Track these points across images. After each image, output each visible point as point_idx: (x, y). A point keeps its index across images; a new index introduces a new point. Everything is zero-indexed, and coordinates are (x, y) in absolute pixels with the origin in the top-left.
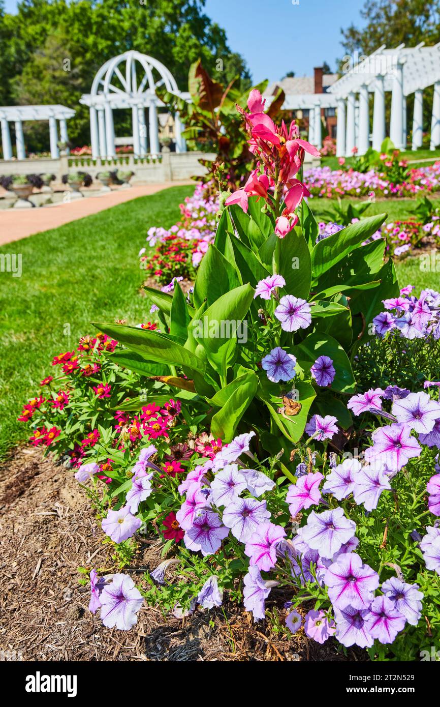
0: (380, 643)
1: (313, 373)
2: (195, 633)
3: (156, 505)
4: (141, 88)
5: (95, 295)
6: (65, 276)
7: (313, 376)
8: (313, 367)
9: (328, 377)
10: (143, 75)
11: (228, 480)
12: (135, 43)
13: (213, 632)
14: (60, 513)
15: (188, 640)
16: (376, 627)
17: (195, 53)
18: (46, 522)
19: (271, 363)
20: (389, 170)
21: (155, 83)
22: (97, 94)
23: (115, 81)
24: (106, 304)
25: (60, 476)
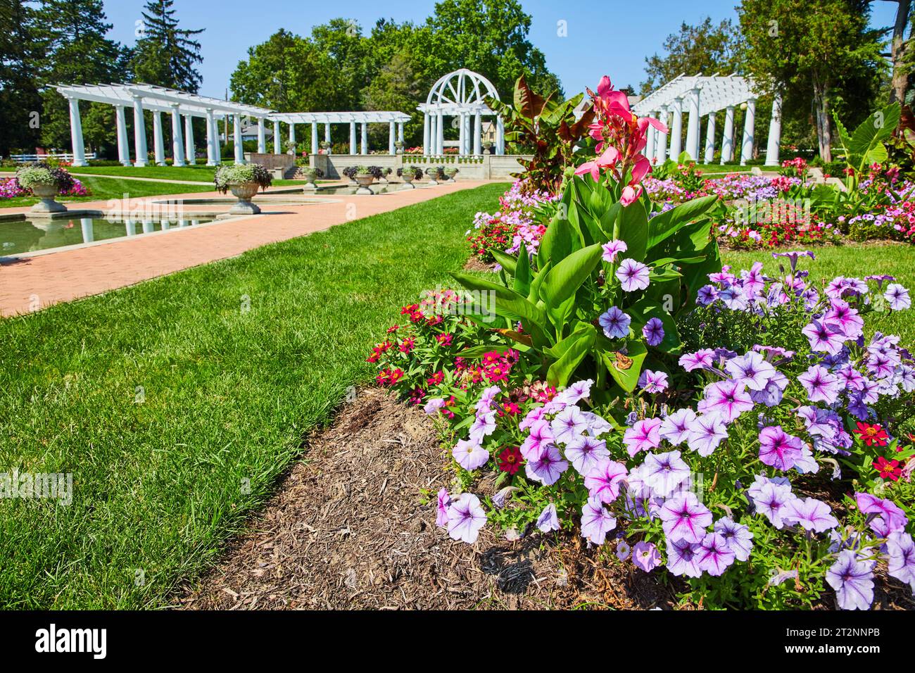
0: (708, 574)
1: (644, 333)
2: (526, 554)
3: (493, 441)
4: (469, 99)
5: (425, 267)
6: (400, 251)
7: (645, 335)
8: (645, 327)
9: (657, 337)
10: (472, 89)
11: (568, 420)
12: (466, 62)
13: (543, 555)
14: (403, 442)
15: (519, 559)
16: (705, 560)
17: (517, 72)
18: (391, 448)
19: (608, 320)
20: (685, 179)
21: (481, 96)
22: (432, 103)
23: (447, 93)
24: (435, 276)
25: (401, 412)
